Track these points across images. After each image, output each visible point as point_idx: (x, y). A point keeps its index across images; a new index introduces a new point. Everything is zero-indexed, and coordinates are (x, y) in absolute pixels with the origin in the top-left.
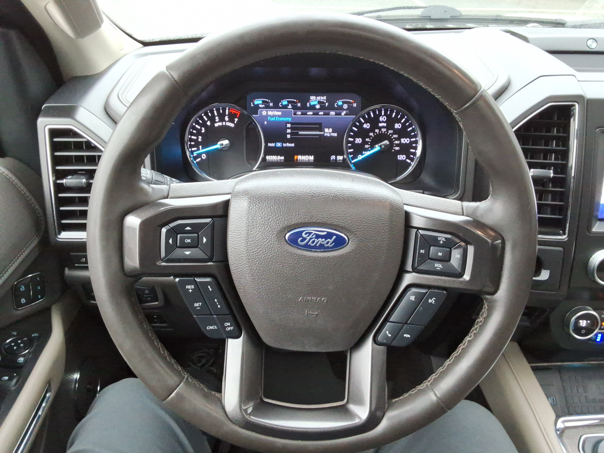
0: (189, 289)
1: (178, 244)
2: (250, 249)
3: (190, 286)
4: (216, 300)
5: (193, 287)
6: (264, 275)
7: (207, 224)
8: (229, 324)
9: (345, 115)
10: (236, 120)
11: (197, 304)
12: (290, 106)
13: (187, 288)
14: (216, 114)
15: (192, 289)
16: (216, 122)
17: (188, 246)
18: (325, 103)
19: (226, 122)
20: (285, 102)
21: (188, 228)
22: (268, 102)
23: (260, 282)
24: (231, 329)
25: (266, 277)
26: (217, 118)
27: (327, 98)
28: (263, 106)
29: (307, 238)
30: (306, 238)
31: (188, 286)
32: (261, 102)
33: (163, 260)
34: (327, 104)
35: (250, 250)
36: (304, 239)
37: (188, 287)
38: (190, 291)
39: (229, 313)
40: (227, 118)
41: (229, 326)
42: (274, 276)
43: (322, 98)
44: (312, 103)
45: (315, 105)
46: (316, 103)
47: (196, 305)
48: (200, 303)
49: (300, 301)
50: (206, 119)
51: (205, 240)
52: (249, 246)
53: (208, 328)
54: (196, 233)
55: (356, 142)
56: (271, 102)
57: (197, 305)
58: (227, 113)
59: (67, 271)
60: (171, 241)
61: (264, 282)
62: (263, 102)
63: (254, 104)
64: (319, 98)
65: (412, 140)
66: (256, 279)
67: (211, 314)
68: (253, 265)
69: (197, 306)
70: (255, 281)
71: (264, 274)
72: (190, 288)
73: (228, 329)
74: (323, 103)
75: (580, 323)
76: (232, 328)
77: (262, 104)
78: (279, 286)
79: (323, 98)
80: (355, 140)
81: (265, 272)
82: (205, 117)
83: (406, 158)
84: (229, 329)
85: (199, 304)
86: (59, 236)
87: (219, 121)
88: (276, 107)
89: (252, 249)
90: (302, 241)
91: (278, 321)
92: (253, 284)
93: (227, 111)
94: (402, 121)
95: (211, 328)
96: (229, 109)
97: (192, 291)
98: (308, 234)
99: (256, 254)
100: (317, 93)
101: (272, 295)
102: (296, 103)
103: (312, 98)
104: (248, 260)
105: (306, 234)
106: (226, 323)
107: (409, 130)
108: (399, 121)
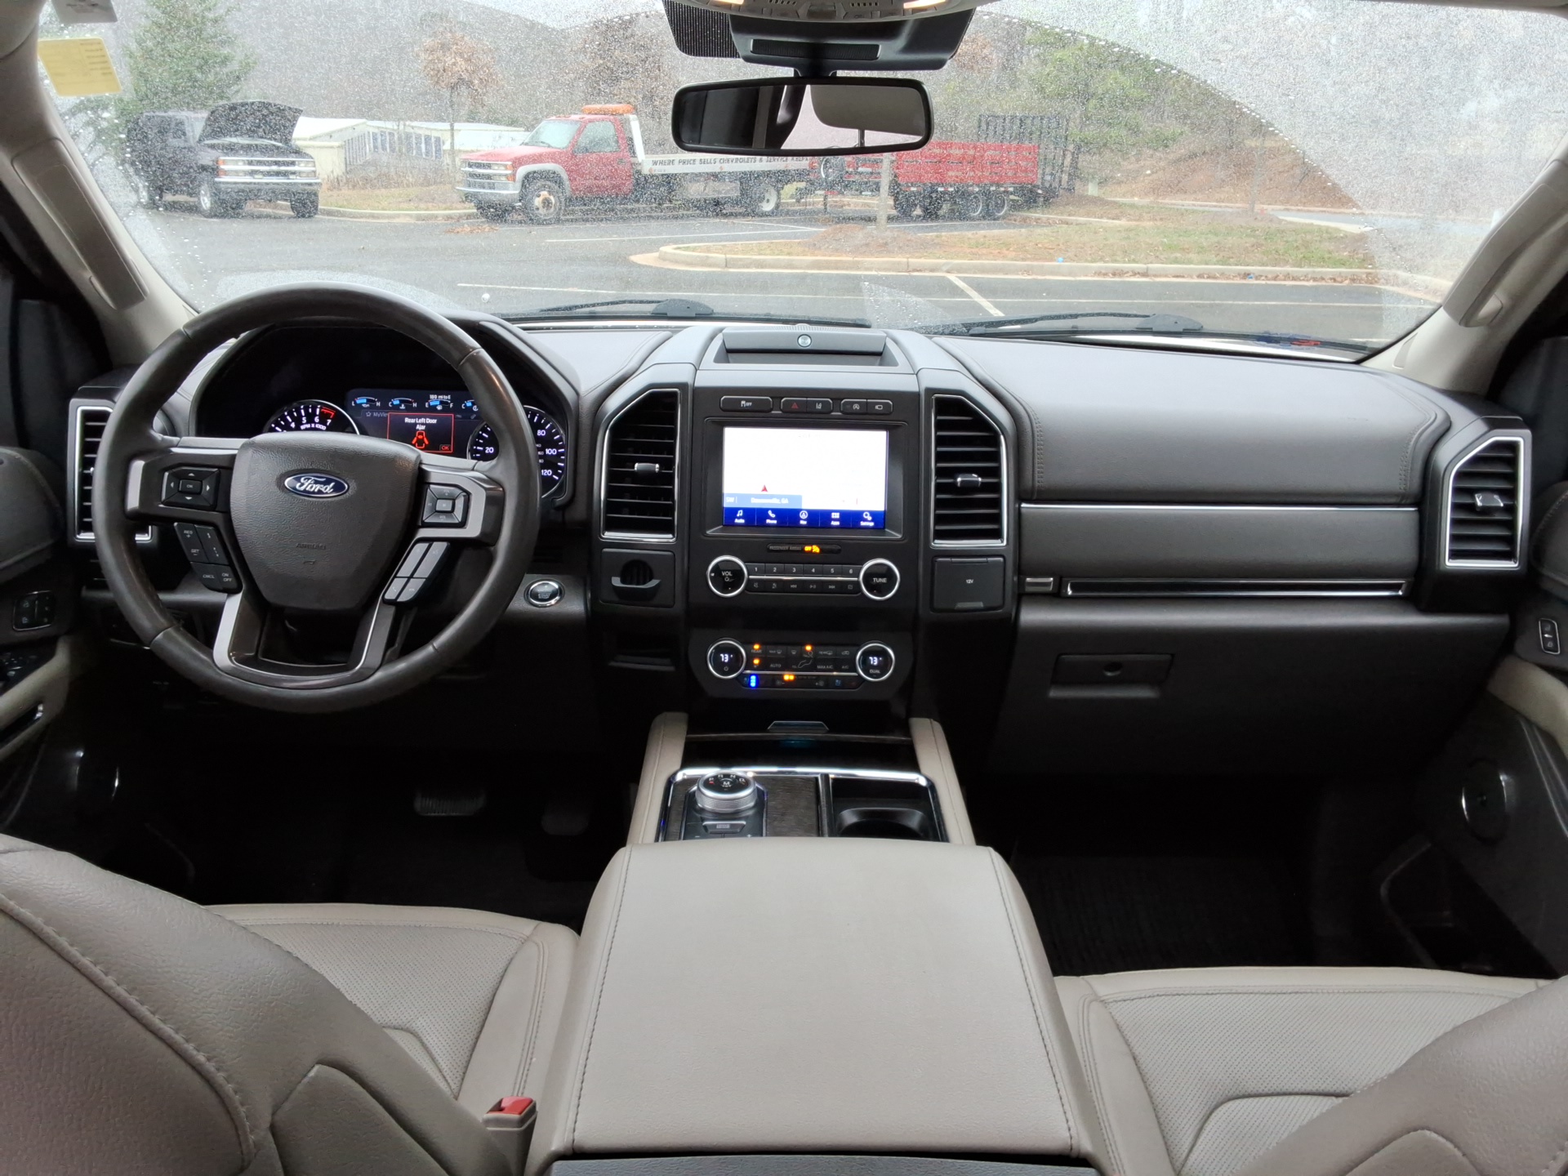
0: (188, 535)
1: (180, 489)
3: (188, 532)
4: (214, 548)
5: (191, 532)
7: (214, 472)
8: (227, 575)
9: (475, 418)
10: (329, 421)
12: (403, 407)
14: (303, 414)
15: (190, 535)
16: (303, 424)
17: (189, 493)
18: (449, 404)
19: (315, 423)
20: (396, 402)
21: (191, 475)
22: (374, 401)
26: (304, 419)
27: (451, 397)
28: (368, 405)
32: (365, 401)
33: (162, 503)
34: (451, 405)
36: (302, 484)
37: (185, 532)
38: (189, 537)
39: (229, 566)
40: (317, 419)
41: (227, 577)
43: (445, 397)
44: (432, 404)
45: (437, 405)
46: (438, 403)
47: (194, 551)
48: (198, 550)
50: (290, 420)
51: (208, 488)
52: (249, 491)
53: (205, 576)
54: (200, 481)
55: (487, 452)
56: (378, 401)
58: (318, 413)
59: (86, 593)
60: (172, 485)
62: (368, 401)
63: (355, 403)
64: (441, 397)
65: (560, 451)
67: (208, 562)
73: (225, 580)
74: (447, 403)
75: (721, 658)
76: (230, 580)
77: (366, 403)
79: (447, 398)
80: (485, 450)
82: (288, 418)
83: (553, 474)
84: (227, 580)
86: (78, 536)
87: (307, 423)
88: (384, 407)
90: (300, 486)
91: (274, 568)
93: (318, 410)
94: (547, 427)
95: (208, 576)
96: (321, 408)
100: (439, 391)
102: (411, 402)
103: (432, 397)
106: (224, 574)
107: (555, 438)
108: (542, 427)
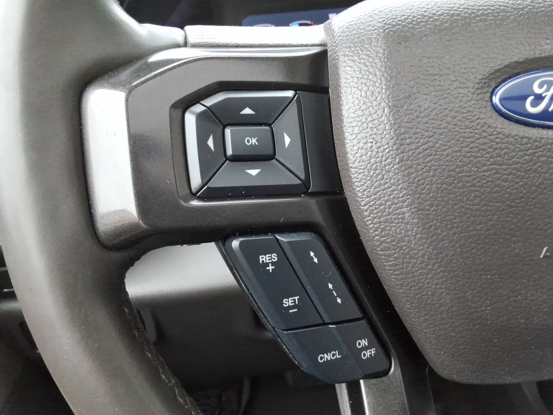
0: (267, 265)
1: (230, 152)
2: (408, 141)
3: (267, 256)
4: (330, 286)
5: (275, 257)
6: (450, 202)
7: (286, 103)
8: (364, 342)
11: (290, 299)
13: (263, 261)
15: (273, 264)
21: (247, 111)
23: (441, 223)
24: (371, 355)
25: (456, 207)
29: (545, 96)
30: (543, 95)
31: (264, 256)
33: (197, 195)
35: (409, 144)
37: (264, 259)
38: (270, 268)
39: (361, 316)
41: (365, 348)
42: (477, 201)
47: (288, 302)
48: (296, 298)
49: (544, 257)
52: (404, 133)
53: (322, 358)
54: (266, 124)
57: (290, 302)
60: (210, 143)
61: (451, 220)
66: (431, 216)
67: (322, 322)
68: (419, 181)
69: (290, 304)
70: (429, 222)
71: (449, 199)
72: (268, 261)
73: (364, 355)
76: (373, 351)
78: (492, 225)
81: (452, 196)
84: (367, 354)
85: (295, 300)
89: (413, 140)
91: (489, 316)
92: (424, 229)
95: (328, 357)
97: (273, 267)
98: (545, 87)
99: (425, 152)
101: (474, 251)
104: (406, 169)
105: (541, 86)
106: (360, 341)
